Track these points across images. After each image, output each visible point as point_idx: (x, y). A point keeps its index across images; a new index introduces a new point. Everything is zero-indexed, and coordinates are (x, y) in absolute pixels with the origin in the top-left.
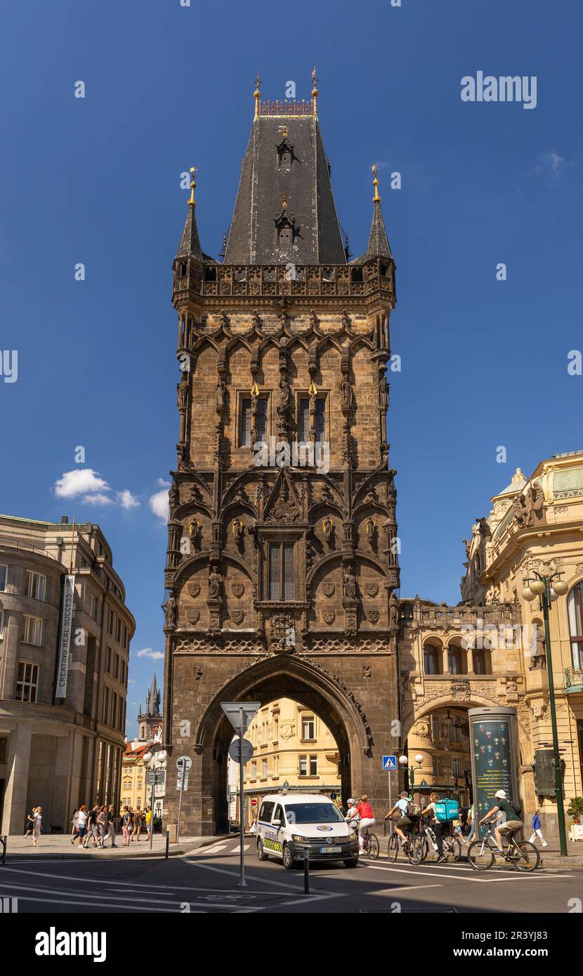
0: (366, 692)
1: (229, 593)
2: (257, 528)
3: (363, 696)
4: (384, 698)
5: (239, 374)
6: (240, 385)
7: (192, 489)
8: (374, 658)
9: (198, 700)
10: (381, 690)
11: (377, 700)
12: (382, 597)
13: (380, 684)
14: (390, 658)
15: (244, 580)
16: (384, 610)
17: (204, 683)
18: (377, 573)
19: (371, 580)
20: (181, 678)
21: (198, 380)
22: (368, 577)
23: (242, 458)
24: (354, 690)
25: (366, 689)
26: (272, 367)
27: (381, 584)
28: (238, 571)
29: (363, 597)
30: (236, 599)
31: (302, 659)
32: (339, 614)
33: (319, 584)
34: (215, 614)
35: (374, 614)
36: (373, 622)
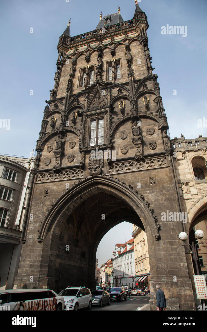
0: (153, 194)
1: (68, 147)
3: (151, 197)
4: (167, 197)
8: (156, 170)
9: (44, 210)
10: (164, 192)
11: (162, 199)
12: (158, 135)
13: (163, 188)
14: (167, 169)
15: (76, 139)
16: (160, 141)
17: (49, 199)
18: (154, 122)
19: (150, 127)
20: (37, 197)
22: (148, 126)
24: (144, 193)
25: (153, 192)
26: (95, 58)
27: (156, 128)
28: (73, 135)
29: (145, 137)
30: (71, 150)
31: (107, 177)
32: (131, 148)
33: (118, 135)
34: (58, 159)
35: (153, 145)
36: (154, 149)
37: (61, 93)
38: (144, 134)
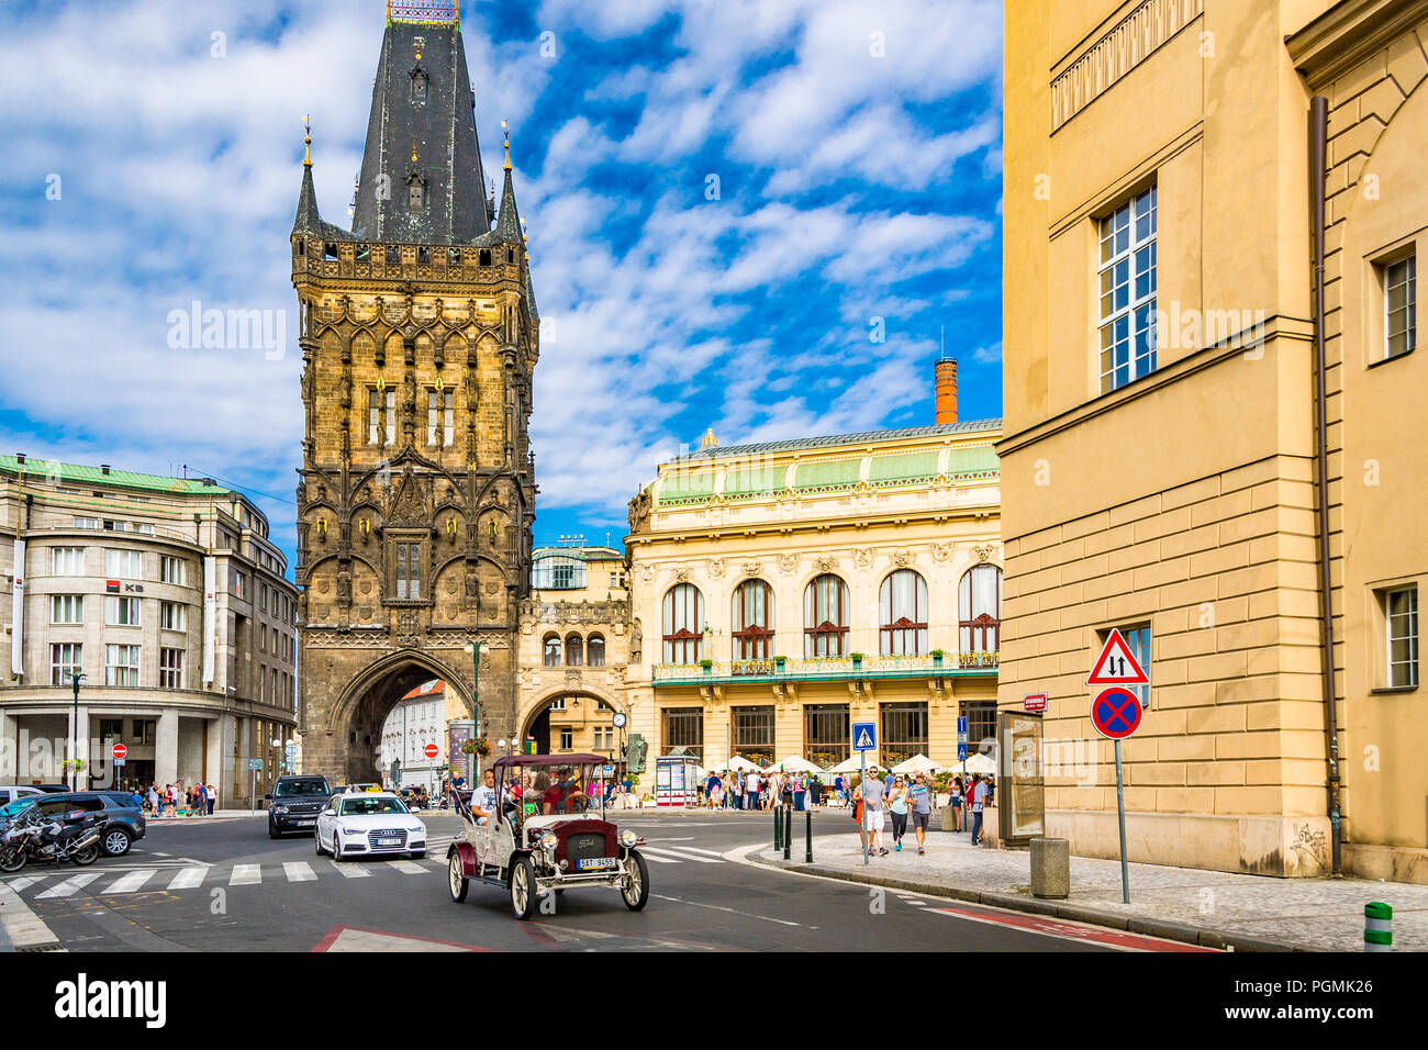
0: (484, 683)
1: (356, 589)
2: (382, 528)
4: (501, 688)
5: (364, 366)
6: (366, 378)
7: (319, 488)
8: (494, 652)
10: (498, 681)
11: (495, 690)
12: (502, 595)
13: (498, 676)
14: (507, 650)
15: (371, 578)
16: (503, 607)
18: (498, 572)
19: (492, 579)
21: (322, 370)
22: (489, 576)
23: (369, 455)
25: (485, 680)
26: (398, 358)
27: (502, 583)
28: (365, 569)
29: (483, 595)
30: (365, 596)
31: (426, 652)
32: (462, 611)
33: (442, 582)
34: (344, 611)
35: (493, 611)
36: (493, 618)
37: (326, 449)
38: (483, 590)
